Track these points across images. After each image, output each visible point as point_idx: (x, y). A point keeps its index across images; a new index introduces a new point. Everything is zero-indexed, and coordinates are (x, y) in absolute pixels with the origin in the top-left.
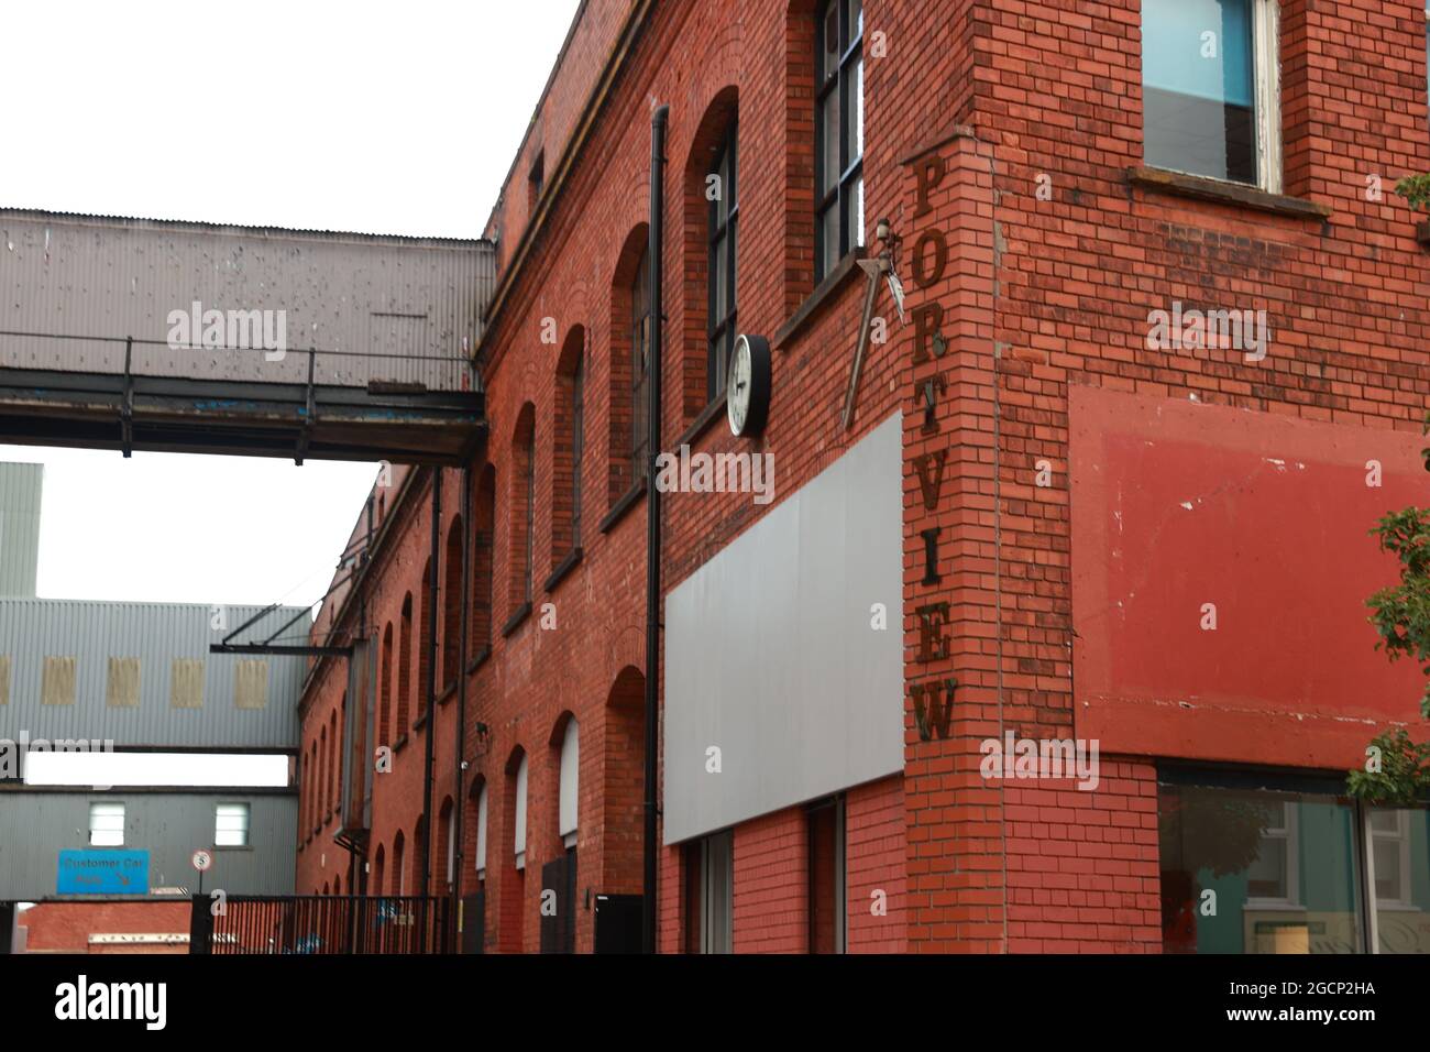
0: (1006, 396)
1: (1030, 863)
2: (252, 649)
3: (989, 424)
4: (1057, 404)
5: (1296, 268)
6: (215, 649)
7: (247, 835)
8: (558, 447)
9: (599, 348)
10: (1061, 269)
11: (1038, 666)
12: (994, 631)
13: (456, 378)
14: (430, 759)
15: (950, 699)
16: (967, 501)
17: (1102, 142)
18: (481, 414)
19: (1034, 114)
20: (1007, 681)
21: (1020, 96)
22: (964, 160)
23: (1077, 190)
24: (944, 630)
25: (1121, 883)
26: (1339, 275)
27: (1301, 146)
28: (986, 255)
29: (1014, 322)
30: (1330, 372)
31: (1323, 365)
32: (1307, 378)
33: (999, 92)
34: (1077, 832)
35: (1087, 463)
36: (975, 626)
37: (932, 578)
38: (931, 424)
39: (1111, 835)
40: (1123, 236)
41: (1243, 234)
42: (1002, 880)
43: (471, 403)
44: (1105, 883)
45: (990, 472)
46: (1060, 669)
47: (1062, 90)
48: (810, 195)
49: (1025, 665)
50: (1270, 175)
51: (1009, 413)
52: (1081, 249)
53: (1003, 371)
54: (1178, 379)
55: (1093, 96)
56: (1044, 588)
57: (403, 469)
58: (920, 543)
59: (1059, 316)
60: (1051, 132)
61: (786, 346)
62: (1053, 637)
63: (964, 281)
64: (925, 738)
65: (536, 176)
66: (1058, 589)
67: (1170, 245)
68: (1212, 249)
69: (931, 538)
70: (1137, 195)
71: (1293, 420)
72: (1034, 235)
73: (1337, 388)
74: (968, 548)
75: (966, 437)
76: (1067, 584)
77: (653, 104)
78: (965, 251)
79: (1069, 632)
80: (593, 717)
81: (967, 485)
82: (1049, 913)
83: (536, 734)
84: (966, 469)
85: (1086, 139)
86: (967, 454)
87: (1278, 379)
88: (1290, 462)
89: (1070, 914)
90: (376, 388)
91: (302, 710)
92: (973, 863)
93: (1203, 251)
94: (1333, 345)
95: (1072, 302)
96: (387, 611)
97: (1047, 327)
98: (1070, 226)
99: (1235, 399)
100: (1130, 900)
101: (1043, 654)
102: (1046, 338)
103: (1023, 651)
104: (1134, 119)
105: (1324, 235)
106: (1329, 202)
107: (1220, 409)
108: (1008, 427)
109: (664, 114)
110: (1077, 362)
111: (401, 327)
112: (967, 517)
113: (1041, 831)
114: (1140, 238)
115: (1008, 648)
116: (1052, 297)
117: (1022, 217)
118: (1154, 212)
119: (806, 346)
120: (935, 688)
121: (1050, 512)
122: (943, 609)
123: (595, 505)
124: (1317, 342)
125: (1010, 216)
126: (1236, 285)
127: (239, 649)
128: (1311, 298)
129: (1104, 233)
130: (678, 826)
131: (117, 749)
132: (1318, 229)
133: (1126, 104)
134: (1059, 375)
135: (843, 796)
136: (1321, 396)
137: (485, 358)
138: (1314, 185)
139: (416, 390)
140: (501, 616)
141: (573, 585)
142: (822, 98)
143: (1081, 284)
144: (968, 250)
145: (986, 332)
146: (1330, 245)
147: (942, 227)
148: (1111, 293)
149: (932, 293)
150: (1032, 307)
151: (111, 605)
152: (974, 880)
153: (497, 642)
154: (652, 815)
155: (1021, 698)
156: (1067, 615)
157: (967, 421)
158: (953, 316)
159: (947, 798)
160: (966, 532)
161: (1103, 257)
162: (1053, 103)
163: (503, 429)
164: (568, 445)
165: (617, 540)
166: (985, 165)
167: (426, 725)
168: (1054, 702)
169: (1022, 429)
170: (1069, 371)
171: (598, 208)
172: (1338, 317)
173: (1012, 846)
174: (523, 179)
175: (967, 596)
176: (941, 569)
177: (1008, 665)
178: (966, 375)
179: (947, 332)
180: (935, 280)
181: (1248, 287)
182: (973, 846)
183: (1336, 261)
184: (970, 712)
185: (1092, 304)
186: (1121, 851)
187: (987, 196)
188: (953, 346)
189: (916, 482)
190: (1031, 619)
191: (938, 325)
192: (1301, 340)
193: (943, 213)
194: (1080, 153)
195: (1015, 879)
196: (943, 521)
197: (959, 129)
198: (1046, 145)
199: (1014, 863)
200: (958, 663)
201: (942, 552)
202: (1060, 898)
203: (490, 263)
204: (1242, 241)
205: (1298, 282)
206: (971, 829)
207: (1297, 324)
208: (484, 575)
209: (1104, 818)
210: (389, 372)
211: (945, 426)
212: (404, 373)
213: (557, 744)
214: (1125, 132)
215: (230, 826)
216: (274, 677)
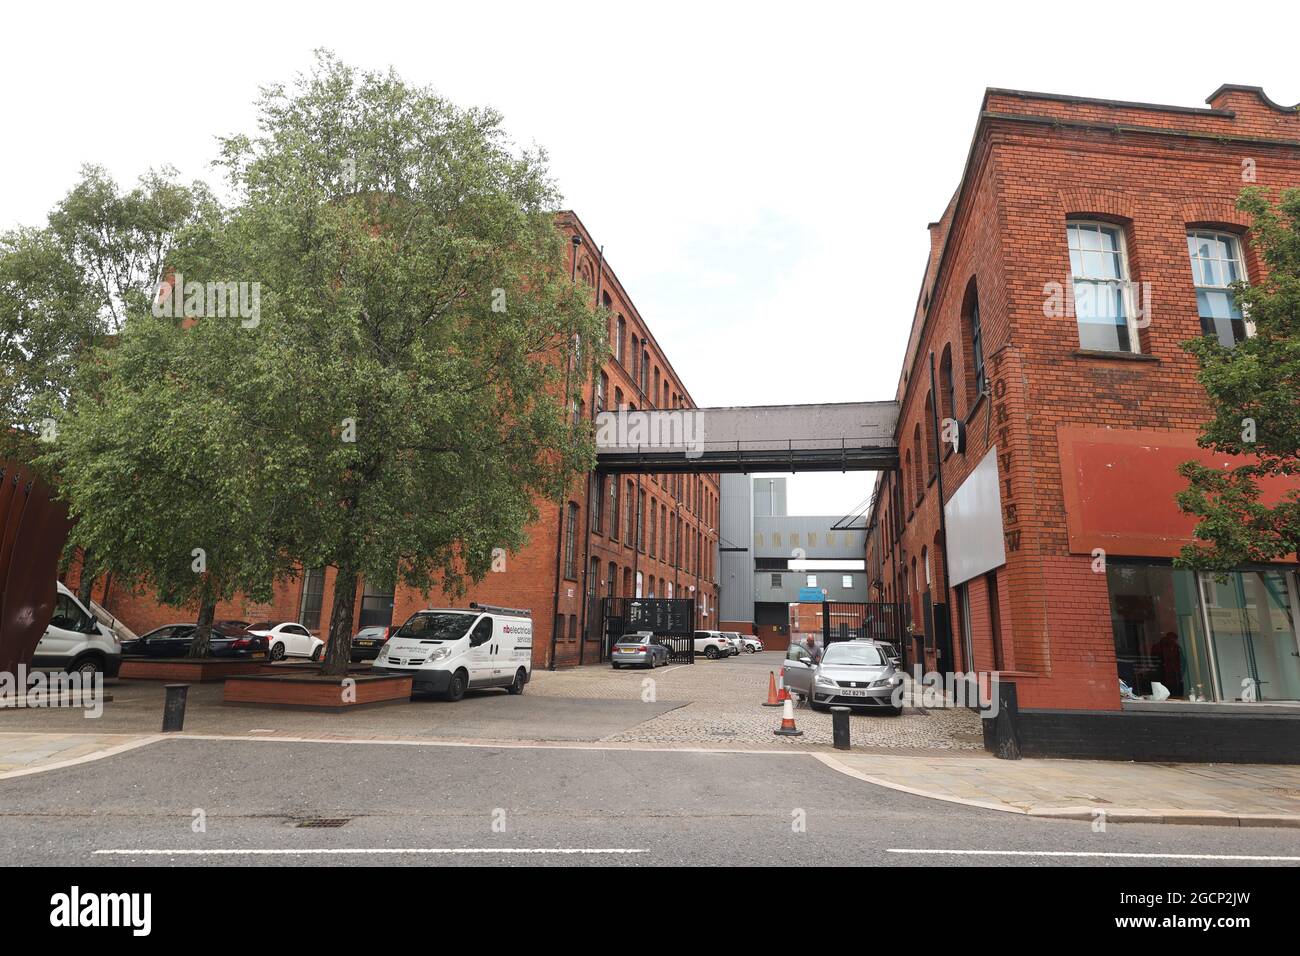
0: (1031, 432)
1: (1054, 593)
2: (843, 529)
3: (1026, 442)
4: (1053, 433)
5: (1148, 379)
6: (832, 529)
7: (853, 584)
8: (916, 462)
9: (923, 429)
10: (1051, 387)
11: (1052, 525)
12: (1034, 513)
13: (888, 443)
14: (894, 561)
15: (1019, 537)
16: (1019, 468)
17: (1062, 343)
18: (897, 453)
19: (1035, 337)
20: (1040, 530)
21: (1029, 331)
22: (1009, 354)
23: (1054, 360)
24: (1015, 513)
25: (1094, 600)
26: (1167, 380)
27: (1146, 336)
28: (1021, 385)
29: (1033, 407)
30: (1166, 415)
31: (1163, 412)
32: (1157, 417)
33: (1020, 331)
34: (1073, 582)
35: (1066, 452)
36: (1026, 511)
37: (1010, 496)
38: (1005, 445)
39: (1087, 583)
40: (1074, 374)
41: (1124, 369)
42: (1044, 598)
43: (895, 450)
44: (1086, 600)
45: (1027, 458)
46: (1061, 525)
47: (1045, 327)
48: (973, 373)
49: (1047, 524)
50: (1135, 347)
51: (1034, 438)
52: (1057, 380)
53: (1030, 423)
54: (1102, 421)
55: (1058, 328)
56: (1053, 497)
57: (881, 472)
58: (1005, 484)
59: (1051, 403)
60: (1042, 342)
61: (969, 422)
62: (1058, 514)
63: (1012, 395)
64: (1012, 550)
65: (906, 379)
66: (1058, 497)
67: (1093, 375)
68: (1112, 375)
69: (1008, 482)
70: (1079, 359)
71: (1152, 432)
72: (1038, 377)
73: (1170, 420)
74: (1020, 485)
75: (1017, 447)
76: (1062, 495)
77: (930, 351)
78: (1012, 385)
79: (1064, 512)
80: (931, 547)
81: (1019, 463)
82: (1079, 611)
83: (918, 554)
84: (1017, 458)
85: (1056, 343)
86: (1017, 453)
87: (1144, 418)
88: (1152, 447)
89: (1073, 611)
90: (864, 448)
91: (865, 546)
92: (1031, 593)
93: (1108, 376)
94: (1168, 405)
95: (1056, 398)
96: (882, 516)
97: (1046, 407)
98: (1052, 372)
99: (1126, 427)
100: (1096, 606)
101: (1054, 519)
102: (1046, 411)
103: (1046, 519)
104: (1075, 334)
105: (1159, 366)
106: (1160, 354)
107: (1120, 430)
108: (1033, 442)
109: (933, 354)
110: (1060, 418)
111: (870, 429)
112: (1020, 474)
113: (1057, 582)
114: (1081, 374)
115: (1040, 518)
116: (1047, 397)
117: (1033, 372)
118: (1087, 365)
119: (973, 423)
120: (1013, 533)
121: (1053, 471)
122: (1014, 506)
123: (926, 480)
124: (1159, 404)
125: (1029, 371)
126: (1123, 387)
127: (851, 529)
128: (1156, 389)
129: (1066, 373)
130: (954, 581)
131: (807, 559)
132: (1156, 364)
133: (1071, 329)
134: (1053, 423)
135: (996, 569)
136: (1163, 423)
137: (897, 436)
138: (1153, 349)
139: (876, 448)
140: (907, 516)
141: (922, 505)
142: (975, 342)
143: (1058, 391)
144: (1012, 384)
145: (1022, 411)
146: (1161, 369)
147: (1003, 377)
148: (1071, 394)
149: (1002, 400)
150: (1039, 401)
151: (807, 517)
152: (1032, 599)
153: (907, 524)
154: (947, 577)
155: (1046, 536)
156: (1062, 506)
157: (1017, 442)
158: (1008, 407)
159: (1021, 570)
160: (1020, 479)
161: (1067, 382)
162: (1043, 332)
163: (903, 458)
164: (919, 462)
165: (932, 490)
166: (1017, 355)
167: (892, 551)
168: (1060, 536)
169: (1039, 443)
170: (1056, 422)
171: (920, 386)
172: (1167, 394)
173: (1046, 587)
174: (903, 380)
175: (1022, 501)
176: (1013, 492)
177: (1039, 524)
178: (1015, 426)
179: (1007, 412)
180: (1002, 396)
181: (1128, 387)
182: (1030, 587)
183: (1165, 375)
184: (1025, 541)
185: (1063, 398)
186: (1092, 589)
187: (1018, 365)
188: (1010, 416)
189: (1001, 463)
190: (1048, 508)
191: (1005, 409)
192: (1153, 404)
193: (1004, 372)
194: (1054, 348)
195: (1048, 598)
196: (1013, 475)
197: (1006, 345)
198: (1040, 346)
199: (1048, 593)
200: (1022, 524)
201: (1012, 486)
202: (1067, 605)
203: (897, 407)
204: (1124, 371)
205: (1150, 383)
206: (1030, 581)
207: (1150, 398)
208: (902, 503)
209: (1083, 577)
210: (867, 443)
211: (1010, 444)
212: (872, 443)
213: (924, 555)
214: (1071, 339)
215: (847, 581)
216: (857, 537)
